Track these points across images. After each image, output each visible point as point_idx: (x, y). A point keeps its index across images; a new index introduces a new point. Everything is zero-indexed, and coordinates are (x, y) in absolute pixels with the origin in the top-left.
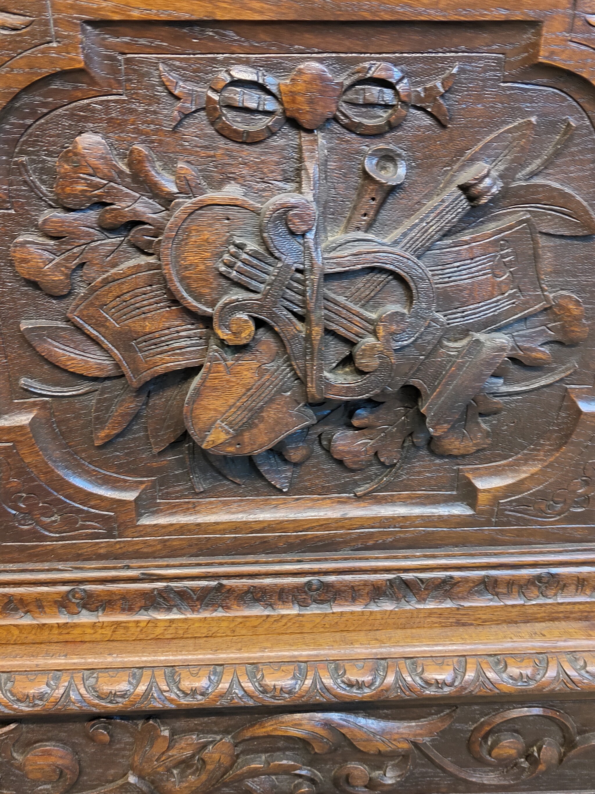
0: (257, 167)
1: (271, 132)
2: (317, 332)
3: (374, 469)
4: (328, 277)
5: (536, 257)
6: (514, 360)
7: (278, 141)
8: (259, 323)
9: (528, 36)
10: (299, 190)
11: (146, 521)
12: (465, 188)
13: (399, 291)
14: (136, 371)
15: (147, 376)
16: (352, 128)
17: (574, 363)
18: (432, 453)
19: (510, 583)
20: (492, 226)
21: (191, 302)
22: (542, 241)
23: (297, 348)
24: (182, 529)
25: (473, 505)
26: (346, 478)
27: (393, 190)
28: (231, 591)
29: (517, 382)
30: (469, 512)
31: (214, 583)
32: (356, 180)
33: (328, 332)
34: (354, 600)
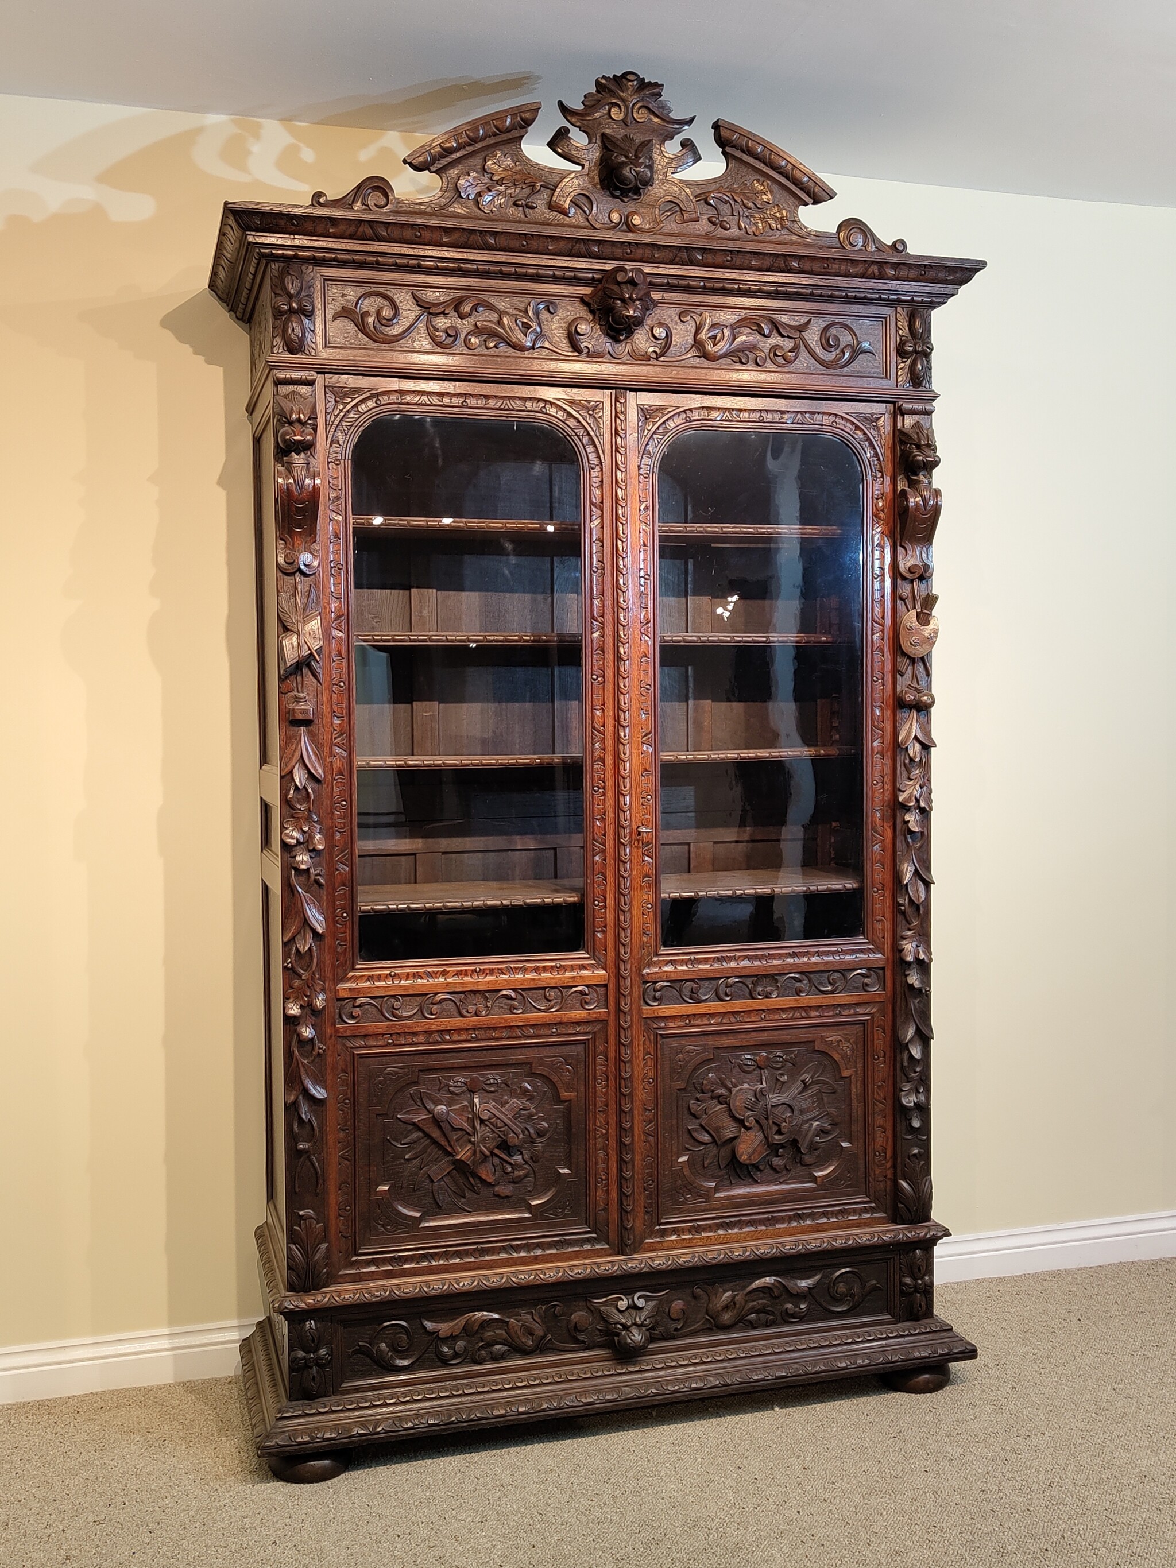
0: (750, 1079)
1: (754, 1070)
2: (771, 1122)
3: (784, 1172)
4: (772, 1106)
5: (822, 1099)
6: (822, 1131)
7: (756, 1072)
8: (757, 1121)
9: (812, 1044)
10: (762, 1084)
11: (717, 1195)
12: (803, 1081)
13: (789, 1110)
14: (720, 1139)
15: (723, 1140)
16: (773, 1068)
17: (837, 1131)
18: (802, 1165)
19: (832, 1212)
20: (810, 1091)
21: (737, 1116)
22: (824, 1095)
23: (765, 1127)
24: (728, 1198)
25: (816, 1183)
26: (777, 1176)
27: (784, 1083)
28: (744, 1221)
29: (823, 1138)
30: (815, 1186)
31: (738, 1219)
32: (774, 1081)
33: (774, 1122)
34: (783, 1223)
